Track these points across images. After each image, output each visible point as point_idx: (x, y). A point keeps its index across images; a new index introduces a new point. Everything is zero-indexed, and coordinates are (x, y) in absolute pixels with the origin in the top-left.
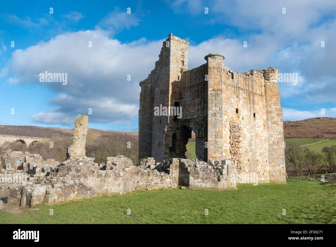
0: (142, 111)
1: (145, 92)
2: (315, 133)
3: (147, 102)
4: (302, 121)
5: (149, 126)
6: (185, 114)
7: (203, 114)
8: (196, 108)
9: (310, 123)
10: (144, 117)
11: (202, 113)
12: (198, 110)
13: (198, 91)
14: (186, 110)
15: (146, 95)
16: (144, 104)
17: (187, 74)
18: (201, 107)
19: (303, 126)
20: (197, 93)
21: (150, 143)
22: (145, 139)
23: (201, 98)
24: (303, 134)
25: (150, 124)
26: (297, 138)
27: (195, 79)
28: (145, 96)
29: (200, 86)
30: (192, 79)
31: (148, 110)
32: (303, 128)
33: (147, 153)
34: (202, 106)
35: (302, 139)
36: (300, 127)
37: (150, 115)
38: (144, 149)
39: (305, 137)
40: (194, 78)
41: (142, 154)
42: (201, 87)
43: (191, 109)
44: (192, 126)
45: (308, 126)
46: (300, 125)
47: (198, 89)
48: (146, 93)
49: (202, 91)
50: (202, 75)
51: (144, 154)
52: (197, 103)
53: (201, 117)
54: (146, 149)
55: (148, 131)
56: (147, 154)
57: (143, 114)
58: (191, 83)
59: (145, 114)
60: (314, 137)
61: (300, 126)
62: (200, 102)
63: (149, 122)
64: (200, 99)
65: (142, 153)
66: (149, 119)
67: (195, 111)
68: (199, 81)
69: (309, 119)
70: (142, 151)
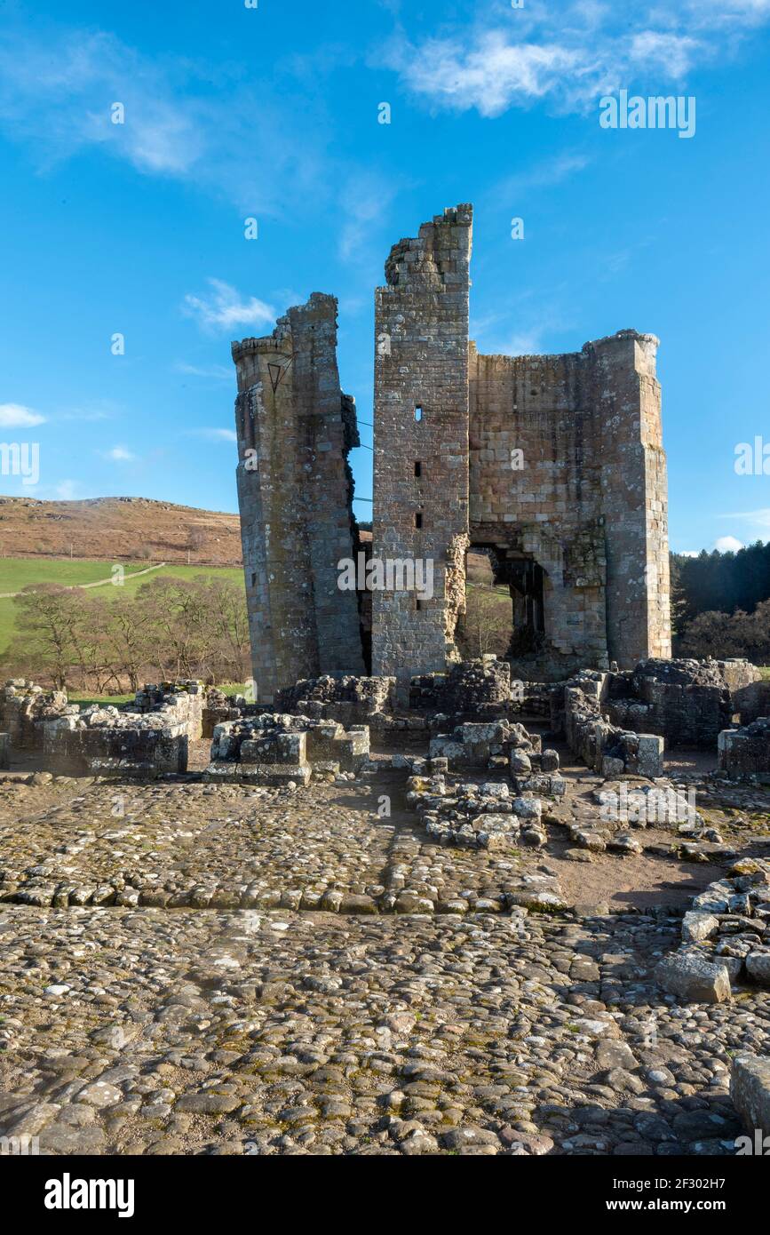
0: (271, 463)
1: (275, 389)
2: (124, 543)
3: (283, 429)
4: (80, 503)
5: (300, 530)
6: (492, 503)
7: (579, 514)
8: (547, 489)
9: (103, 511)
10: (278, 488)
11: (572, 510)
12: (554, 496)
13: (554, 437)
14: (495, 492)
15: (278, 403)
16: (275, 438)
17: (498, 368)
18: (568, 489)
19: (85, 520)
20: (549, 443)
21: (307, 595)
22: (291, 580)
23: (568, 462)
24: (90, 543)
25: (301, 518)
26: (74, 556)
27: (534, 393)
28: (274, 405)
29: (562, 422)
30: (520, 391)
31: (290, 465)
32: (85, 526)
33: (301, 632)
34: (573, 488)
35: (89, 559)
36: (76, 523)
37: (298, 486)
38: (289, 616)
39: (96, 553)
40: (529, 389)
41: (283, 635)
42: (567, 428)
43: (520, 489)
44: (535, 546)
45: (99, 521)
46: (75, 515)
47: (555, 430)
48: (277, 394)
49: (572, 441)
50: (566, 385)
51: (293, 634)
52: (551, 474)
53: (567, 522)
54: (296, 617)
55: (298, 547)
56: (301, 635)
57: (277, 479)
58: (515, 402)
59: (283, 478)
60: (122, 556)
61: (75, 518)
62: (561, 472)
63: (297, 512)
64: (561, 464)
65: (285, 631)
66: (298, 501)
67: (543, 499)
68: (555, 402)
69: (99, 500)
70: (285, 625)
